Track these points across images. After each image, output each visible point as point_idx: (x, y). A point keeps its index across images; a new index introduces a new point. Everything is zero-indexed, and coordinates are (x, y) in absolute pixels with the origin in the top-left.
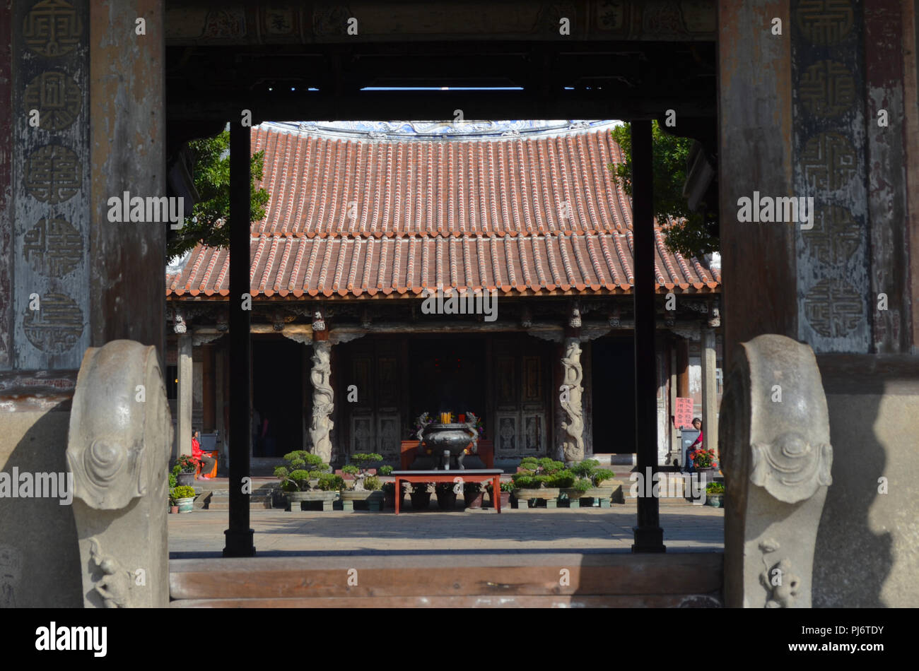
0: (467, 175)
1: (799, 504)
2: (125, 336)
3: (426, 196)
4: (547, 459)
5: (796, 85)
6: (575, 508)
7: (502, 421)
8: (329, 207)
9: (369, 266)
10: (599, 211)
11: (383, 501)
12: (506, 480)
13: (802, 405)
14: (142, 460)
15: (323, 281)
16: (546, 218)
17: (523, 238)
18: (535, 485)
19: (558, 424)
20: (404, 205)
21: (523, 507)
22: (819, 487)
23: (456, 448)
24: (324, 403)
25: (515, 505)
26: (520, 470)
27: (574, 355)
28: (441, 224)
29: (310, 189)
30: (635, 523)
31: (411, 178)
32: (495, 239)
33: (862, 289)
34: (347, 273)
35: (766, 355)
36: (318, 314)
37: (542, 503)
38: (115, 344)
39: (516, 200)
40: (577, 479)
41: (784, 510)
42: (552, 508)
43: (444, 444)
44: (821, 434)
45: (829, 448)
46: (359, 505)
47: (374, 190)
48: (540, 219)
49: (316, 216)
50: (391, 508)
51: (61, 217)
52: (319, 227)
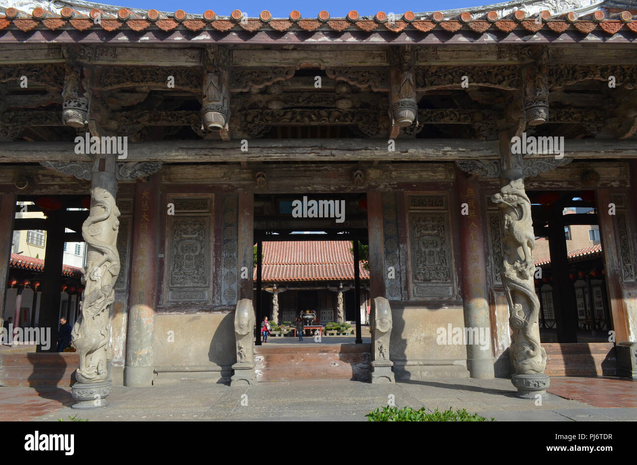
0: (313, 248)
1: (386, 332)
2: (245, 298)
3: (302, 254)
4: (334, 323)
5: (384, 244)
6: (341, 335)
7: (322, 313)
8: (277, 257)
9: (288, 272)
10: (347, 257)
11: (291, 334)
12: (323, 328)
13: (386, 312)
14: (250, 324)
15: (276, 276)
16: (333, 259)
17: (327, 265)
18: (331, 330)
19: (337, 313)
20: (297, 256)
21: (328, 335)
22: (390, 329)
23: (310, 320)
24: (276, 308)
25: (326, 335)
26: (327, 326)
27: (341, 295)
28: (306, 261)
29: (272, 252)
30: (356, 339)
31: (298, 249)
32: (320, 265)
33: (399, 287)
34: (282, 274)
35: (379, 301)
36: (275, 285)
37: (333, 334)
38: (243, 299)
39: (325, 255)
40: (342, 328)
41: (383, 334)
42: (335, 336)
43: (307, 319)
44: (390, 318)
45: (392, 321)
46: (285, 335)
47: (289, 252)
48: (332, 260)
49: (274, 259)
50: (294, 336)
51: (232, 272)
52: (275, 262)
